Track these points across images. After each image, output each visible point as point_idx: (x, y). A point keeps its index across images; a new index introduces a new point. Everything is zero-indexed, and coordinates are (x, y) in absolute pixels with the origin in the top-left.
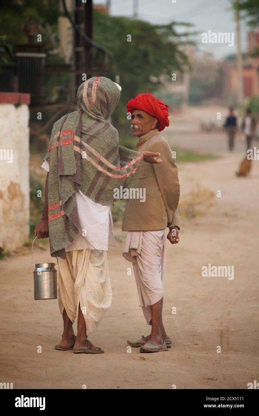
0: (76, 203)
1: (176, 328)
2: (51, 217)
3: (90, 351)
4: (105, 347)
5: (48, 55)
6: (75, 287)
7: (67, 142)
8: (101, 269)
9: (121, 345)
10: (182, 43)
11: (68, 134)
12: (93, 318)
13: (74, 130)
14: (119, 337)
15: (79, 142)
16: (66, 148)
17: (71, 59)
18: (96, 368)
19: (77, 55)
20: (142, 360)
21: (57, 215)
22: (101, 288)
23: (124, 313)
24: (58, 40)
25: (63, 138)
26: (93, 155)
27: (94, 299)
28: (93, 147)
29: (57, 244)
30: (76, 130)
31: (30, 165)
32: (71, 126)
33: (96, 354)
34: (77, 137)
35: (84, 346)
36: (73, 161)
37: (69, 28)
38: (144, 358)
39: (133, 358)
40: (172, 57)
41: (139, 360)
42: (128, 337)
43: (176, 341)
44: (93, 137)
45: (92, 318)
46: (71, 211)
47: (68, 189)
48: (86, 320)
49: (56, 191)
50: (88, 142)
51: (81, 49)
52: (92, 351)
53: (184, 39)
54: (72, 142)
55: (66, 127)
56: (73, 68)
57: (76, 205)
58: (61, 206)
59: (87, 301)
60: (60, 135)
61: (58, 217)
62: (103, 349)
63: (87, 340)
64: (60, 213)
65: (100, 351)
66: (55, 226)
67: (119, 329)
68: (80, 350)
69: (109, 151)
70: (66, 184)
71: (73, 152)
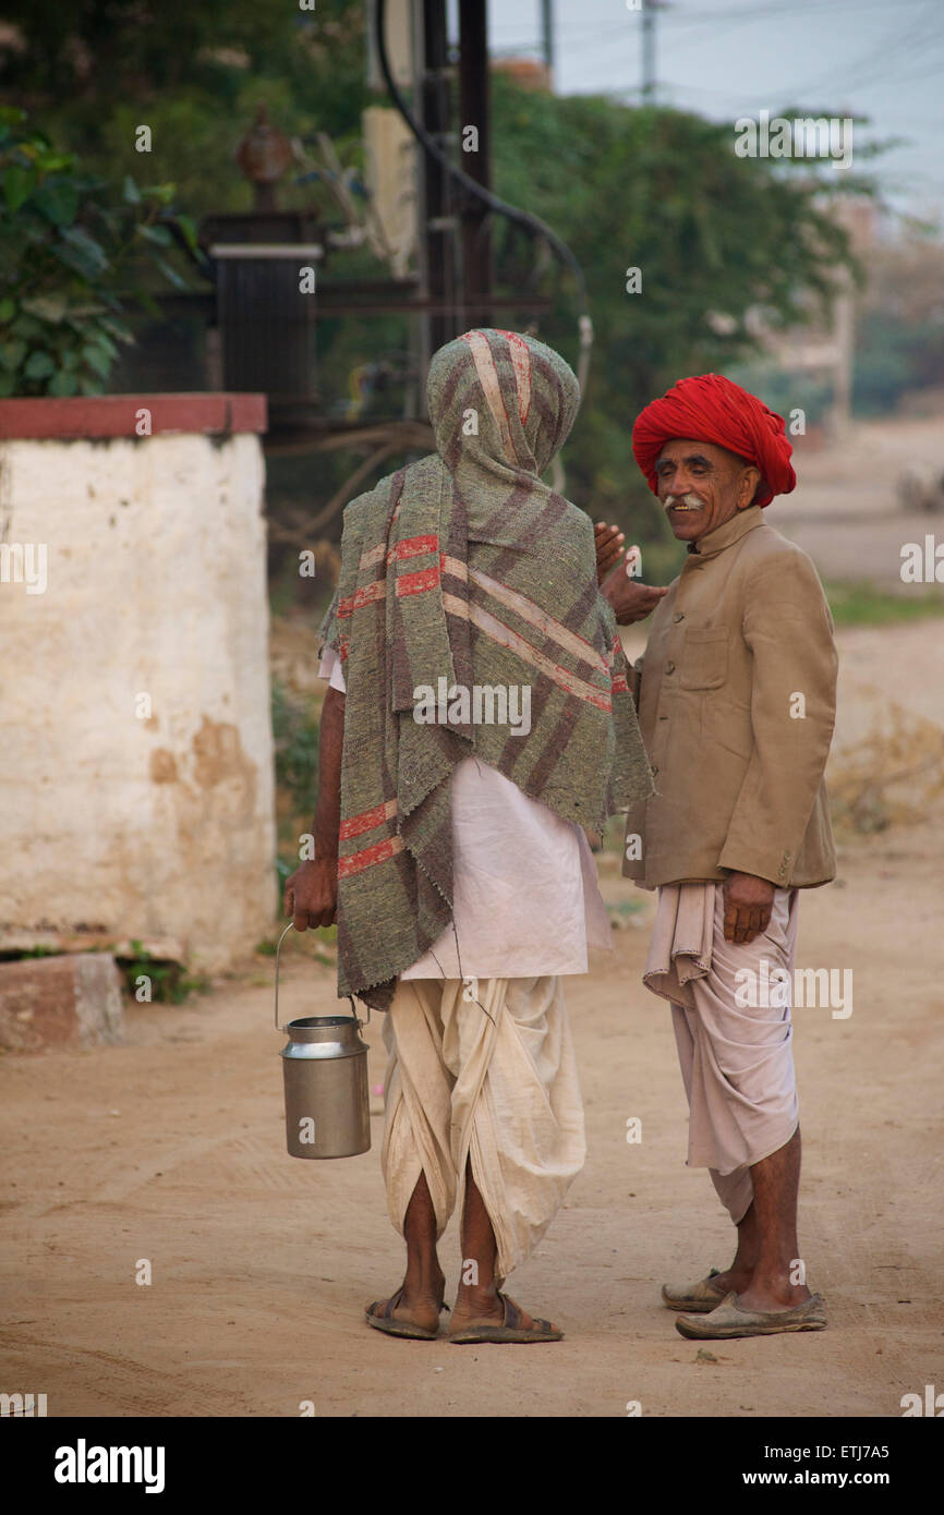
0: (450, 811)
1: (826, 1241)
2: (355, 861)
3: (510, 1333)
4: (565, 1318)
5: (329, 249)
6: (455, 1104)
7: (418, 584)
8: (544, 1032)
9: (624, 1310)
10: (825, 187)
11: (421, 551)
12: (524, 1214)
13: (442, 533)
14: (618, 1280)
15: (465, 578)
16: (415, 604)
17: (412, 261)
18: (536, 1394)
19: (434, 243)
20: (703, 1362)
21: (377, 853)
22: (549, 1106)
23: (633, 1192)
24: (362, 192)
25: (402, 567)
26: (521, 621)
27: (521, 1146)
28: (518, 591)
29: (377, 959)
30: (451, 537)
31: (274, 656)
32: (429, 519)
33: (533, 1345)
34: (454, 560)
35: (488, 1315)
36: (442, 651)
37: (404, 148)
38: (711, 1355)
39: (672, 1358)
40: (790, 236)
41: (694, 1362)
42: (651, 1279)
43: (831, 1290)
44: (511, 554)
45: (517, 1213)
46: (429, 841)
47: (426, 758)
48: (496, 1221)
49: (373, 763)
50: (499, 573)
51: (447, 223)
52: (520, 1334)
53: (830, 172)
54: (437, 581)
55: (409, 526)
56: (423, 294)
57: (449, 818)
58: (395, 818)
59: (498, 1153)
60: (387, 555)
61: (381, 858)
62: (558, 1324)
63: (499, 1295)
64: (389, 847)
65: (548, 1334)
66: (371, 893)
67: (615, 1251)
68: (473, 1331)
69: (577, 598)
70: (419, 739)
71: (442, 620)
